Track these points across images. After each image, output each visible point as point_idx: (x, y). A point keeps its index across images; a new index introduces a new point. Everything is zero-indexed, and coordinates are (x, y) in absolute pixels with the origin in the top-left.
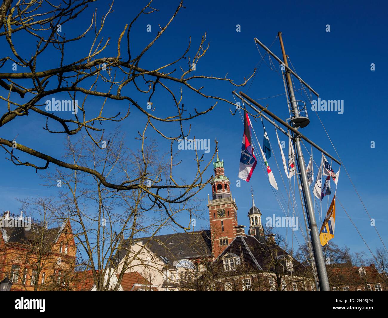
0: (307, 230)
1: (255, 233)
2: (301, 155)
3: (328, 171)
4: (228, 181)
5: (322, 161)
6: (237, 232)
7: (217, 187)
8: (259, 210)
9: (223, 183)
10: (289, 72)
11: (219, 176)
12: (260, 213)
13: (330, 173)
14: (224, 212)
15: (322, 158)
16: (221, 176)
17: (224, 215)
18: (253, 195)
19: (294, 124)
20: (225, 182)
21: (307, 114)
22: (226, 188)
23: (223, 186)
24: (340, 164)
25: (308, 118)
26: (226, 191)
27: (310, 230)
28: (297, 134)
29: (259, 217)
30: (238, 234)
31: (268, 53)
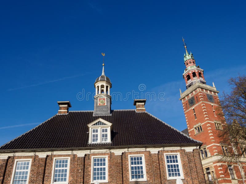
14: (194, 99)
17: (194, 102)
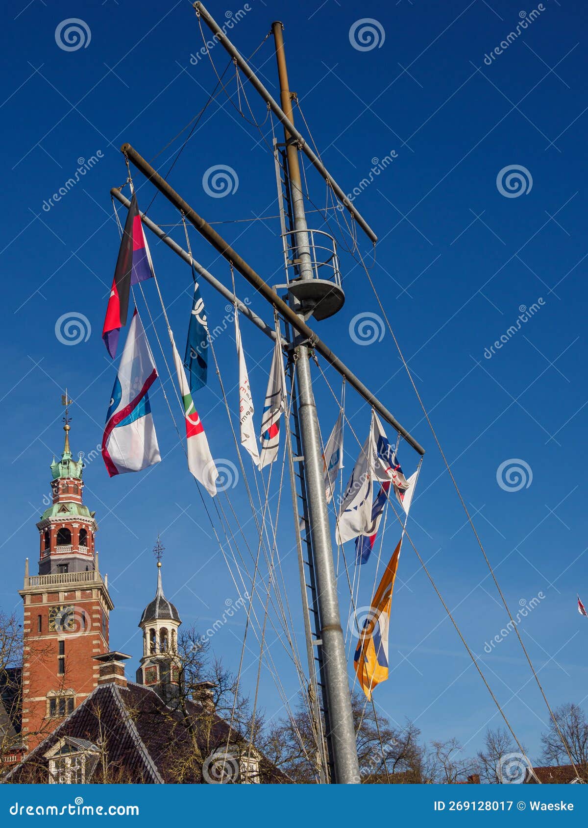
0: (308, 642)
1: (155, 678)
2: (309, 401)
3: (386, 468)
4: (93, 520)
5: (372, 434)
6: (102, 672)
7: (55, 536)
8: (174, 610)
9: (76, 526)
10: (296, 144)
11: (66, 505)
12: (176, 619)
13: (391, 473)
15: (373, 423)
16: (71, 505)
18: (160, 564)
19: (297, 301)
20: (81, 524)
21: (338, 277)
22: (83, 541)
23: (75, 536)
24: (421, 453)
25: (340, 287)
26: (83, 549)
27: (320, 642)
28: (304, 335)
29: (173, 630)
30: (103, 678)
31: (235, 62)
